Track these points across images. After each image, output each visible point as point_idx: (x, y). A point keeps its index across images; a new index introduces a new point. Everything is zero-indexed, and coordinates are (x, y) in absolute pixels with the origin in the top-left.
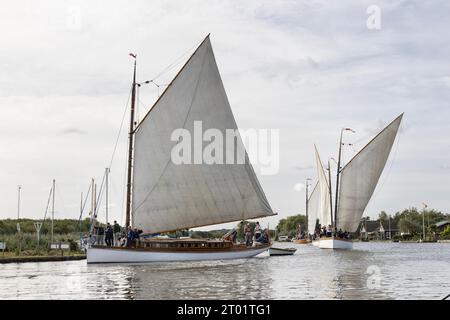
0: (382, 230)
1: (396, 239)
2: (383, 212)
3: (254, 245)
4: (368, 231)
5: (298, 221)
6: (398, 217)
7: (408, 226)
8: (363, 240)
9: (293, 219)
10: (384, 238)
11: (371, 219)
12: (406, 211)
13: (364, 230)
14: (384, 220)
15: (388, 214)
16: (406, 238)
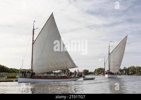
0: (124, 72)
1: (129, 75)
2: (125, 67)
3: (76, 76)
4: (120, 72)
5: (100, 69)
6: (129, 68)
7: (132, 71)
8: (119, 75)
9: (99, 69)
10: (125, 74)
11: (121, 69)
12: (131, 67)
13: (119, 72)
14: (125, 69)
15: (126, 67)
16: (131, 74)
